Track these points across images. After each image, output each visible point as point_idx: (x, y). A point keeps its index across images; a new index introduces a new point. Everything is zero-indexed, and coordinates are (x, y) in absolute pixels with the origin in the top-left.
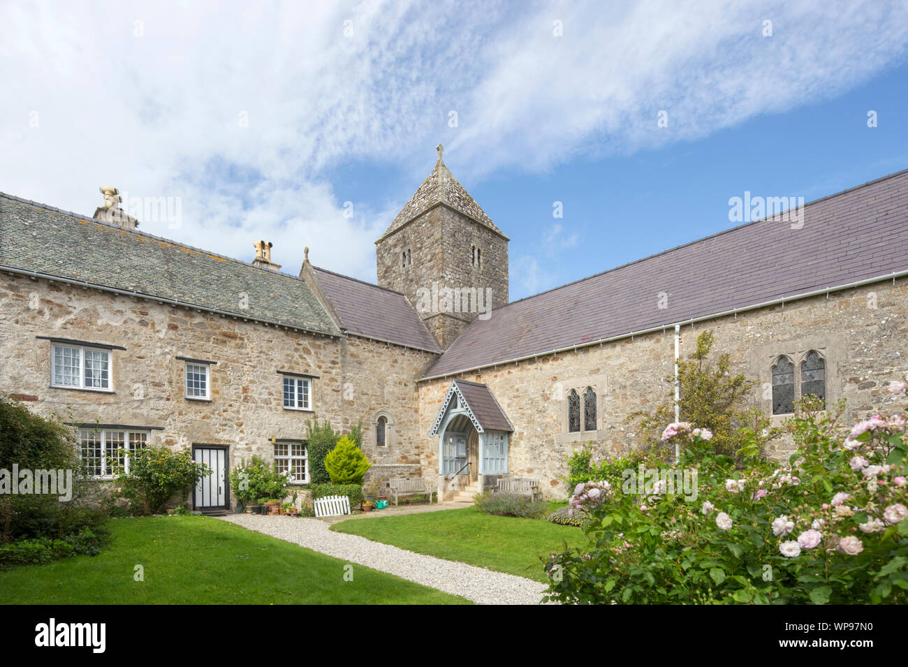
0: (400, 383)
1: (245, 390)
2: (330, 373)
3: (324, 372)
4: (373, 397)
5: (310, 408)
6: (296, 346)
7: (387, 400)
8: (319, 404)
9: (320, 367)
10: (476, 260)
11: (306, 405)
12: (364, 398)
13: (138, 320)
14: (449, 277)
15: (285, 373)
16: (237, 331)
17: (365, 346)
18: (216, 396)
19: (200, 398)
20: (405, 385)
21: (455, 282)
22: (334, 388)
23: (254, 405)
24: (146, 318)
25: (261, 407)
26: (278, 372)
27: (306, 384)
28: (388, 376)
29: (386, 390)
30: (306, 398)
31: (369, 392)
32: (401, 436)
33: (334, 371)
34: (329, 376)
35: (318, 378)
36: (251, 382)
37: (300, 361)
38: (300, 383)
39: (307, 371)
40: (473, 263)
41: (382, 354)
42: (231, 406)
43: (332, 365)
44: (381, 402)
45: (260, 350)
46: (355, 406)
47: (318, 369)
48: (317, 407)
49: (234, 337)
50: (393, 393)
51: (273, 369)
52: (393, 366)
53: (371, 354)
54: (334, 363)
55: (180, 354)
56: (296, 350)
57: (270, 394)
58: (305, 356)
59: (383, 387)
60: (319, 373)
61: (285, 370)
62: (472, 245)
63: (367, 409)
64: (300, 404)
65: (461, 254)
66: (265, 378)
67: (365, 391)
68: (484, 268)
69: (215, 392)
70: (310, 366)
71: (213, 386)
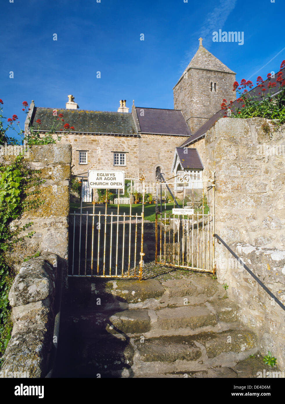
0: (168, 151)
1: (99, 160)
2: (133, 150)
3: (131, 150)
4: (154, 159)
5: (125, 165)
6: (119, 141)
7: (161, 159)
8: (128, 163)
9: (129, 148)
10: (213, 89)
11: (123, 163)
12: (150, 159)
13: (65, 140)
14: (196, 99)
15: (114, 152)
16: (96, 138)
17: (150, 137)
18: (89, 162)
19: (84, 163)
20: (171, 152)
21: (200, 101)
22: (135, 156)
23: (102, 165)
24: (68, 139)
25: (105, 165)
26: (112, 152)
27: (124, 155)
28: (162, 148)
29: (160, 155)
30: (124, 161)
31: (152, 157)
32: (168, 175)
33: (135, 149)
34: (133, 151)
35: (128, 152)
36: (101, 156)
37: (120, 146)
38: (121, 155)
39: (123, 150)
40: (211, 90)
41: (158, 139)
42: (94, 165)
43: (134, 147)
44: (158, 160)
45: (105, 144)
46: (145, 162)
47: (128, 149)
48: (128, 164)
49: (95, 141)
50: (165, 156)
51: (110, 151)
52: (164, 144)
53: (153, 140)
54: (135, 146)
55: (78, 149)
56: (119, 142)
57: (109, 160)
58: (123, 144)
59: (159, 154)
60: (128, 150)
61: (114, 151)
62: (210, 82)
63: (151, 164)
64: (121, 163)
65: (204, 87)
66: (107, 155)
67: (150, 156)
68: (219, 91)
69: (88, 161)
70: (124, 148)
71: (88, 159)
